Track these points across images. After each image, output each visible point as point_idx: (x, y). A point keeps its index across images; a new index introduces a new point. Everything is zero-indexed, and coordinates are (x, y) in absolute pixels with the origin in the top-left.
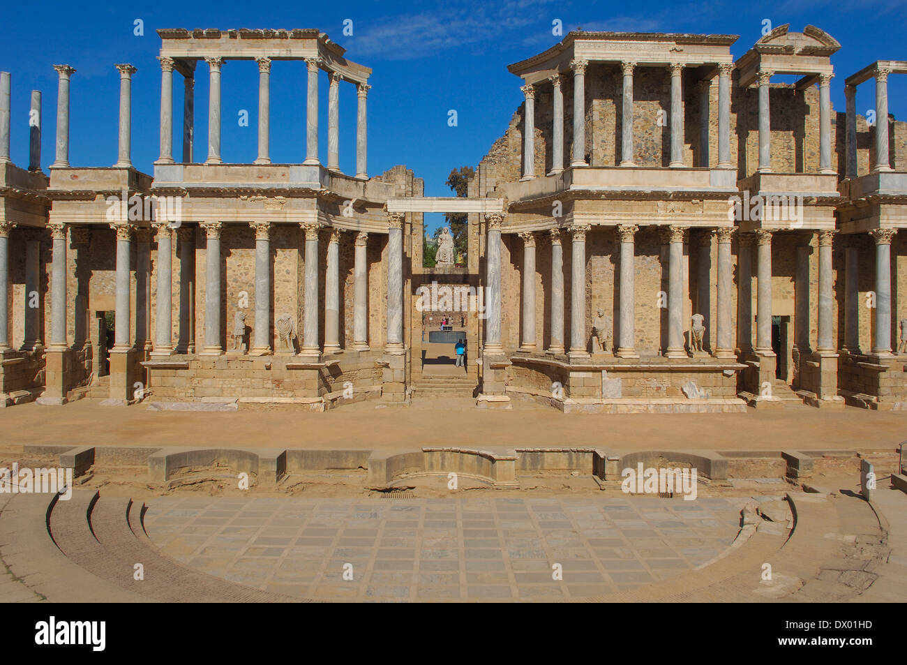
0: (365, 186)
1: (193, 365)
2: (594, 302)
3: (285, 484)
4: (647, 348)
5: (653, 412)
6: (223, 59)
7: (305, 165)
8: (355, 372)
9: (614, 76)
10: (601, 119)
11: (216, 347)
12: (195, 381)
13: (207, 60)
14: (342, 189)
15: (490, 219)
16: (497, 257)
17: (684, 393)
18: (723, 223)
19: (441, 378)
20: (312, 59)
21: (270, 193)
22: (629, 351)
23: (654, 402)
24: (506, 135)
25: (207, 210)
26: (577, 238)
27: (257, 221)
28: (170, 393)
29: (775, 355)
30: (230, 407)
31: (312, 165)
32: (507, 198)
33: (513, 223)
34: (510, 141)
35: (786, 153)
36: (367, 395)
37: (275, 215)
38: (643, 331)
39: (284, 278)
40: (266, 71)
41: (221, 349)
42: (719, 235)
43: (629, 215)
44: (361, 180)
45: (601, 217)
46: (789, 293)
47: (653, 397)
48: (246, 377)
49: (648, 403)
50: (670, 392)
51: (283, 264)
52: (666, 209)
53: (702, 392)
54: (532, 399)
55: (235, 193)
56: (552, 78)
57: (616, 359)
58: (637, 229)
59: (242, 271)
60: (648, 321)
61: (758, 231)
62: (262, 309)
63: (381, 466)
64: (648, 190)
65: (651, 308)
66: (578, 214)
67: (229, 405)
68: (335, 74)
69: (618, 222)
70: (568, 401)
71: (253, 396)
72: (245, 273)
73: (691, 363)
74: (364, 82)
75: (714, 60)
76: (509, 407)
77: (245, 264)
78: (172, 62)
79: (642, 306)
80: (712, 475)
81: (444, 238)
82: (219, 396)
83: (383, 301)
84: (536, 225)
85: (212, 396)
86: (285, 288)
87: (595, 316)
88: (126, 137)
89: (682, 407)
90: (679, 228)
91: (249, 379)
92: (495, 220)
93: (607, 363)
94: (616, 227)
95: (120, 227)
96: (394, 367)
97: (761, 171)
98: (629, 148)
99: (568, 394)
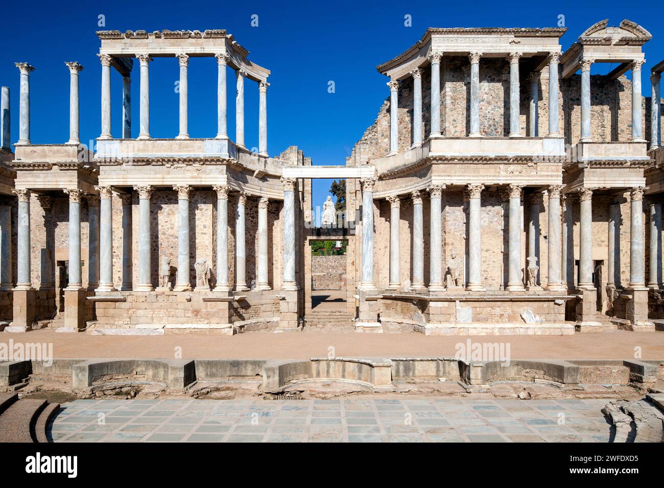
0: (266, 162)
1: (129, 299)
2: (448, 248)
3: (192, 388)
4: (490, 285)
5: (498, 334)
6: (150, 55)
7: (217, 139)
8: (259, 306)
9: (463, 68)
10: (452, 103)
11: (148, 285)
12: (131, 312)
13: (137, 57)
14: (247, 162)
15: (364, 182)
16: (370, 213)
17: (522, 318)
18: (553, 181)
19: (327, 312)
20: (221, 55)
21: (189, 161)
22: (476, 286)
23: (498, 326)
24: (376, 123)
25: (139, 176)
26: (435, 195)
27: (179, 185)
28: (112, 322)
29: (596, 289)
30: (158, 332)
31: (222, 139)
32: (377, 171)
33: (381, 190)
34: (379, 128)
35: (600, 131)
36: (268, 324)
37: (194, 180)
38: (487, 271)
39: (202, 231)
40: (184, 65)
41: (151, 287)
42: (550, 191)
43: (477, 176)
44: (262, 157)
45: (454, 178)
46: (603, 242)
47: (497, 322)
48: (171, 308)
49: (493, 327)
50: (511, 318)
51: (201, 220)
52: (507, 171)
53: (538, 318)
54: (398, 326)
55: (162, 161)
56: (413, 71)
57: (467, 292)
58: (483, 188)
59: (168, 226)
60: (491, 263)
61: (581, 189)
62: (183, 255)
63: (274, 373)
64: (492, 156)
65: (494, 252)
66: (435, 176)
67: (158, 330)
68: (240, 71)
69: (468, 182)
70: (428, 326)
71: (177, 323)
72: (171, 227)
73: (528, 295)
74: (264, 80)
75: (546, 49)
76: (381, 331)
77: (171, 221)
78: (109, 59)
79: (487, 251)
80: (564, 380)
81: (328, 205)
82: (150, 323)
83: (281, 253)
84: (401, 189)
85: (145, 324)
86: (203, 240)
87: (449, 259)
88: (75, 120)
89: (522, 330)
90: (518, 186)
91: (173, 310)
92: (369, 183)
93: (459, 295)
94: (467, 186)
95: (72, 191)
96: (289, 301)
97: (584, 141)
98: (476, 123)
99: (428, 321)
